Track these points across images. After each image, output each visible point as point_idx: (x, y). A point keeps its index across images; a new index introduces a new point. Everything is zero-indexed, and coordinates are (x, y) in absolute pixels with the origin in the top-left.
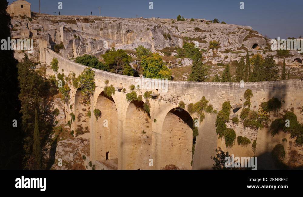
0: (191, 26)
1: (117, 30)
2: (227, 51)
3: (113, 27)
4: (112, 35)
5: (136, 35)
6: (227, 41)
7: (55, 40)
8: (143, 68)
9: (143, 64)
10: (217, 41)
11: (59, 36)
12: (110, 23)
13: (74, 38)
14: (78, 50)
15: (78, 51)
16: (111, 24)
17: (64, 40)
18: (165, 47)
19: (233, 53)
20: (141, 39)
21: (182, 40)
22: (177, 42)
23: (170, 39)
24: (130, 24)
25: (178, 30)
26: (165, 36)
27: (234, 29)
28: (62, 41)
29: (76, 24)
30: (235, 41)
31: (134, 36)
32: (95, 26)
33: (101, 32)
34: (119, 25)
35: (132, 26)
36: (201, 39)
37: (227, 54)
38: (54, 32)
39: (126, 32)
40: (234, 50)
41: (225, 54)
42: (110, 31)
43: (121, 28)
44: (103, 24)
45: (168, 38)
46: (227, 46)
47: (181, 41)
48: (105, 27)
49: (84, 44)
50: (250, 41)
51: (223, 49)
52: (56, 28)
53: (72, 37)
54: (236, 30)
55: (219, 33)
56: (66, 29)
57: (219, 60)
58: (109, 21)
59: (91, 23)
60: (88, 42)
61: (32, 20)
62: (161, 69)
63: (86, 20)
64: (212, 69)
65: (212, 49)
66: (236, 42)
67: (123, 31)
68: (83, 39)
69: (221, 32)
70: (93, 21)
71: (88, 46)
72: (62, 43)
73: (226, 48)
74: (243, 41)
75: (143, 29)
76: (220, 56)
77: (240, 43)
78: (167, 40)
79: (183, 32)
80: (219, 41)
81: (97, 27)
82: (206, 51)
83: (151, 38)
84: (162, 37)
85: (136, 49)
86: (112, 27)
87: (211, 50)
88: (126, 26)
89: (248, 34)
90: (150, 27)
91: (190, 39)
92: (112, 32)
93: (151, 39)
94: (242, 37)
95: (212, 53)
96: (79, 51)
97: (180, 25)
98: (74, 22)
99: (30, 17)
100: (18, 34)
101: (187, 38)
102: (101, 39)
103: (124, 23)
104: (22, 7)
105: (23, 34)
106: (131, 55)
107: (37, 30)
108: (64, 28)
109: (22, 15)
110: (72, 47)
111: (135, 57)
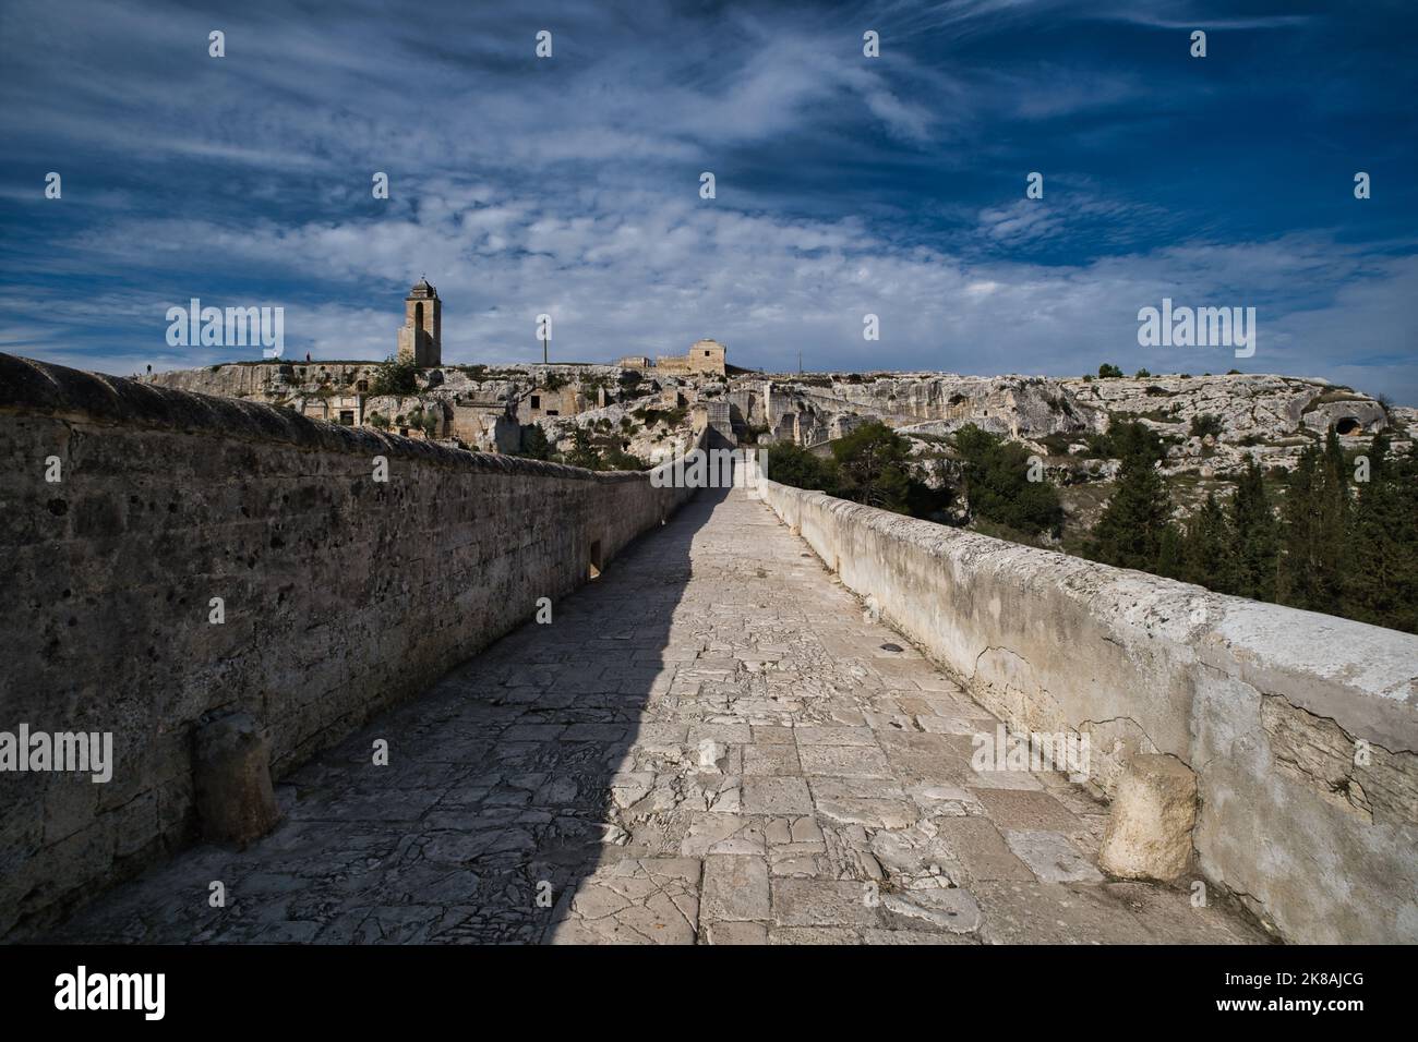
0: (1137, 385)
1: (929, 397)
2: (1249, 441)
3: (921, 391)
4: (918, 410)
5: (975, 406)
6: (1249, 414)
7: (749, 415)
9: (974, 469)
10: (1215, 415)
11: (760, 406)
12: (914, 382)
13: (797, 408)
14: (807, 437)
15: (805, 440)
16: (914, 385)
17: (772, 415)
18: (1052, 432)
19: (1268, 445)
20: (986, 413)
21: (1106, 415)
22: (1090, 420)
23: (1068, 412)
24: (961, 382)
25: (1098, 395)
26: (1053, 404)
27: (1269, 382)
28: (767, 416)
29: (831, 387)
30: (1274, 413)
31: (970, 409)
32: (875, 390)
33: (890, 403)
34: (935, 387)
35: (965, 384)
36: (1165, 413)
37: (1252, 449)
38: (747, 397)
39: (951, 400)
40: (1272, 437)
41: (1243, 449)
42: (913, 400)
43: (940, 392)
44: (895, 387)
45: (1062, 411)
46: (1250, 428)
47: (1103, 417)
48: (900, 393)
49: (823, 424)
50: (1327, 413)
51: (1237, 435)
52: (752, 388)
53: (794, 409)
54: (1275, 385)
55: (1219, 394)
56: (780, 389)
57: (1223, 465)
58: (910, 379)
59: (866, 384)
60: (834, 420)
61: (725, 381)
63: (855, 379)
64: (1200, 490)
65: (1198, 438)
66: (1277, 417)
67: (944, 399)
68: (823, 413)
69: (1229, 393)
70: (871, 381)
71: (833, 428)
72: (765, 422)
73: (1246, 433)
74: (1303, 412)
75: (990, 390)
76: (1227, 454)
77: (1293, 418)
78: (1059, 414)
79: (1114, 400)
80: (1220, 416)
81: (880, 393)
82: (1180, 442)
83: (1010, 408)
84: (1045, 407)
85: (957, 432)
86: (919, 391)
87: (1195, 439)
88: (949, 386)
89: (1318, 394)
90: (1007, 383)
91: (1133, 415)
92: (917, 403)
93: (1010, 411)
94: (1297, 402)
95: (1198, 446)
96: (807, 442)
97: (1105, 385)
98: (826, 383)
99: (723, 373)
100: (653, 401)
101: (1123, 414)
102: (870, 413)
103: (947, 380)
104: (707, 353)
105: (663, 400)
106: (937, 447)
107: (710, 394)
108: (772, 388)
109: (708, 371)
110: (792, 431)
111: (948, 450)
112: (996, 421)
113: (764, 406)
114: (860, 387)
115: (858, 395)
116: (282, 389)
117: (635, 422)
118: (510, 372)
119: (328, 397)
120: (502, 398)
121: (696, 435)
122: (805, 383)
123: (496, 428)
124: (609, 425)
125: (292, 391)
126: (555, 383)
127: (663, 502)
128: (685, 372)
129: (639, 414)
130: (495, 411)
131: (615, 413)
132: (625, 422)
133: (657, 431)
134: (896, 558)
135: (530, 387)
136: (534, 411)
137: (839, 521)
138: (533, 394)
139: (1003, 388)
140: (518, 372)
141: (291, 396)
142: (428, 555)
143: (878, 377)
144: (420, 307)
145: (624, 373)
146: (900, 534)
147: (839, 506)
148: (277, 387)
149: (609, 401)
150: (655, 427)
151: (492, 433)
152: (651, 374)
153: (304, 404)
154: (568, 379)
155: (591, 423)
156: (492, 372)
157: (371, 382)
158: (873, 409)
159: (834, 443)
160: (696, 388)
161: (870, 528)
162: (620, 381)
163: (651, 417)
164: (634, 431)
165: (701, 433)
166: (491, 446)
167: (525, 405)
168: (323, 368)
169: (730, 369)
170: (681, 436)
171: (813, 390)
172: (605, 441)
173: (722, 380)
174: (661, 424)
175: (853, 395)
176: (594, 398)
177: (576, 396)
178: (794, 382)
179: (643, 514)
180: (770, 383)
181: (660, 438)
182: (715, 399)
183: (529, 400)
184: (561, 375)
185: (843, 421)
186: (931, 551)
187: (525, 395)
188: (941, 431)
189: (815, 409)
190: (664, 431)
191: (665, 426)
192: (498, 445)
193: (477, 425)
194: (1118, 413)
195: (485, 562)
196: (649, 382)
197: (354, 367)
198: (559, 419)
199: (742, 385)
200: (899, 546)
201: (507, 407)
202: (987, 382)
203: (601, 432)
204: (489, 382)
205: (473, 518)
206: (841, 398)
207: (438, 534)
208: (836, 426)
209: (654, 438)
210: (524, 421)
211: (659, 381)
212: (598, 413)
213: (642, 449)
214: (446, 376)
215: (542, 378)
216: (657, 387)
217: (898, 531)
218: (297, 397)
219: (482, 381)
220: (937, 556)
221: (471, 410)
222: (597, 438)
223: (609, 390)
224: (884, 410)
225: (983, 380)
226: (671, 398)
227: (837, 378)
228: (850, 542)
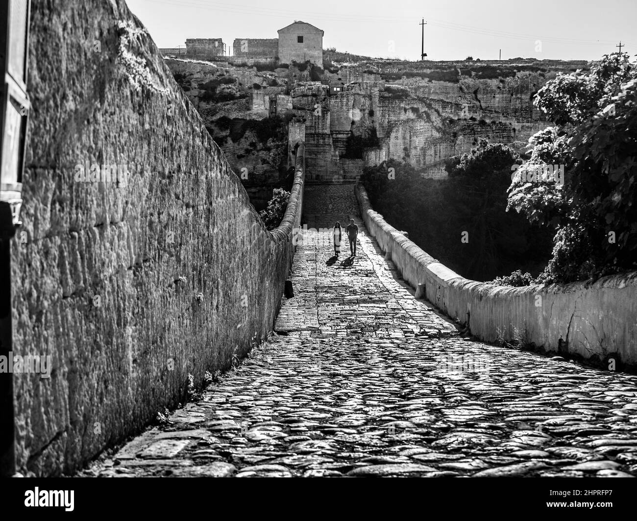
11: (367, 112)
17: (380, 124)
28: (376, 125)
29: (458, 82)
32: (515, 86)
38: (352, 102)
49: (444, 134)
52: (358, 91)
56: (390, 92)
59: (502, 79)
72: (374, 132)
98: (451, 77)
99: (320, 65)
104: (300, 40)
105: (251, 106)
107: (306, 98)
108: (382, 90)
109: (301, 62)
114: (494, 83)
115: (493, 92)
133: (245, 144)
143: (518, 69)
150: (243, 140)
160: (288, 88)
163: (236, 126)
165: (298, 149)
169: (328, 58)
171: (432, 87)
173: (320, 75)
175: (486, 91)
178: (412, 75)
190: (253, 144)
196: (232, 82)
199: (345, 82)
209: (242, 152)
211: (244, 81)
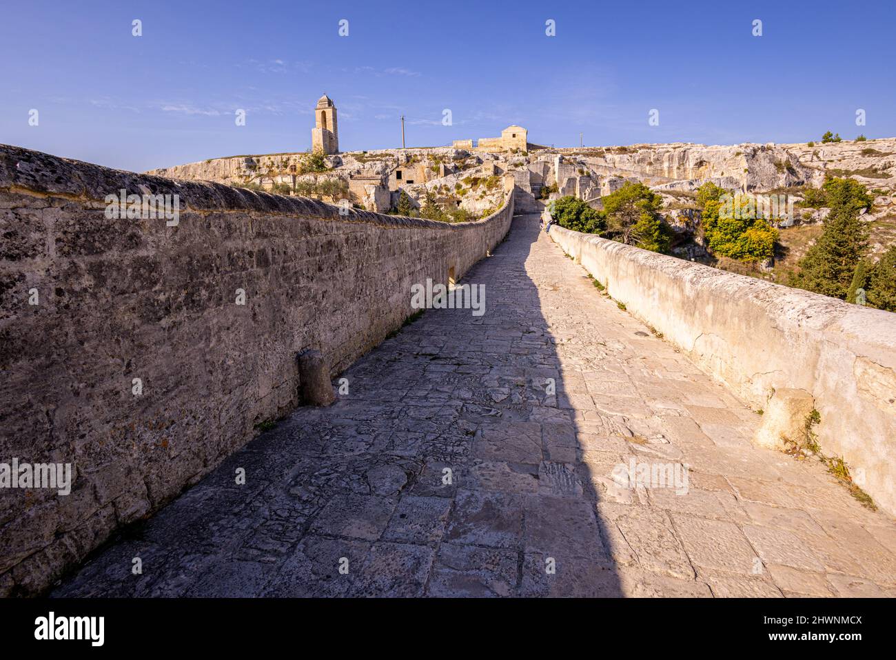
0: (854, 148)
1: (679, 163)
3: (672, 159)
4: (669, 173)
5: (715, 168)
7: (544, 179)
8: (707, 226)
9: (710, 216)
11: (552, 172)
12: (668, 152)
13: (578, 173)
14: (585, 194)
15: (584, 196)
16: (668, 154)
17: (560, 179)
18: (776, 187)
20: (722, 174)
21: (823, 174)
22: (809, 177)
23: (792, 171)
24: (705, 150)
25: (818, 157)
26: (779, 166)
28: (557, 180)
29: (604, 157)
31: (710, 171)
32: (637, 158)
33: (648, 168)
34: (684, 154)
35: (708, 152)
36: (876, 170)
38: (543, 167)
39: (696, 164)
42: (666, 165)
43: (688, 158)
44: (652, 155)
45: (785, 170)
47: (820, 175)
48: (657, 160)
49: (597, 184)
52: (546, 160)
53: (578, 176)
56: (566, 160)
58: (665, 149)
59: (630, 154)
60: (605, 181)
61: (527, 155)
62: (749, 228)
63: (623, 150)
67: (691, 164)
68: (597, 176)
70: (635, 151)
71: (604, 188)
72: (555, 184)
75: (728, 156)
78: (784, 173)
79: (832, 161)
81: (641, 161)
82: (884, 194)
83: (743, 170)
84: (773, 168)
85: (699, 189)
88: (695, 154)
90: (742, 150)
91: (847, 172)
92: (669, 168)
93: (742, 172)
96: (585, 198)
97: (825, 150)
98: (599, 154)
99: (525, 150)
100: (477, 171)
101: (838, 173)
102: (633, 176)
103: (694, 149)
104: (514, 136)
105: (483, 170)
106: (682, 200)
107: (516, 166)
108: (561, 159)
109: (514, 148)
110: (574, 190)
111: (690, 204)
112: (730, 180)
113: (554, 173)
114: (626, 156)
115: (624, 162)
116: (247, 173)
117: (464, 186)
118: (382, 155)
119: (274, 177)
120: (378, 173)
121: (507, 194)
122: (586, 155)
123: (375, 193)
124: (448, 190)
125: (253, 174)
126: (410, 161)
127: (488, 241)
128: (497, 149)
129: (467, 181)
130: (373, 182)
131: (451, 181)
132: (458, 187)
133: (479, 192)
134: (647, 279)
135: (395, 165)
136: (399, 180)
137: (609, 255)
138: (397, 170)
139: (738, 154)
140: (387, 155)
141: (253, 177)
142: (376, 276)
143: (640, 148)
144: (324, 113)
145: (457, 152)
146: (651, 265)
147: (609, 245)
148: (245, 172)
149: (447, 172)
150: (478, 190)
151: (373, 197)
152: (475, 153)
153: (261, 181)
154: (419, 158)
155: (435, 188)
156: (371, 156)
157: (298, 166)
158: (635, 173)
159: (605, 199)
160: (506, 161)
161: (631, 260)
162: (455, 159)
163: (475, 182)
164: (464, 193)
165: (510, 194)
166: (373, 205)
167: (393, 177)
168: (269, 158)
169: (530, 147)
170: (496, 195)
171: (589, 160)
172: (446, 201)
173: (525, 154)
174: (482, 187)
175: (620, 162)
176: (438, 170)
177: (426, 170)
178: (578, 154)
179: (476, 250)
180: (559, 156)
181: (482, 197)
182: (519, 169)
183: (395, 173)
184: (416, 155)
185: (612, 183)
186: (671, 276)
187: (392, 171)
188: (687, 188)
189: (591, 173)
190: (484, 192)
191: (485, 189)
192: (377, 204)
193: (363, 192)
194: (835, 170)
195: (400, 279)
196: (473, 158)
197: (287, 157)
198: (415, 185)
199: (539, 158)
200: (650, 272)
201: (382, 179)
202: (727, 150)
203: (442, 194)
204: (369, 163)
205: (394, 254)
206: (611, 165)
207: (380, 264)
208: (606, 186)
209: (478, 197)
210: (392, 189)
211: (480, 157)
212: (439, 181)
213: (469, 205)
214: (343, 160)
215: (403, 158)
216: (480, 161)
217: (650, 262)
218: (257, 177)
219: (364, 162)
220: (675, 279)
221: (359, 182)
222: (439, 198)
223: (448, 165)
224: (642, 173)
225: (723, 148)
226: (489, 169)
227: (608, 150)
228: (616, 269)
